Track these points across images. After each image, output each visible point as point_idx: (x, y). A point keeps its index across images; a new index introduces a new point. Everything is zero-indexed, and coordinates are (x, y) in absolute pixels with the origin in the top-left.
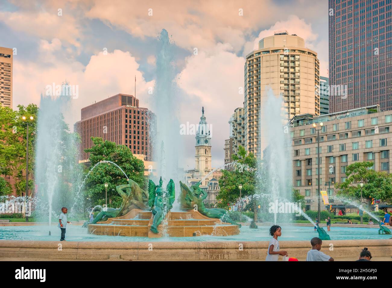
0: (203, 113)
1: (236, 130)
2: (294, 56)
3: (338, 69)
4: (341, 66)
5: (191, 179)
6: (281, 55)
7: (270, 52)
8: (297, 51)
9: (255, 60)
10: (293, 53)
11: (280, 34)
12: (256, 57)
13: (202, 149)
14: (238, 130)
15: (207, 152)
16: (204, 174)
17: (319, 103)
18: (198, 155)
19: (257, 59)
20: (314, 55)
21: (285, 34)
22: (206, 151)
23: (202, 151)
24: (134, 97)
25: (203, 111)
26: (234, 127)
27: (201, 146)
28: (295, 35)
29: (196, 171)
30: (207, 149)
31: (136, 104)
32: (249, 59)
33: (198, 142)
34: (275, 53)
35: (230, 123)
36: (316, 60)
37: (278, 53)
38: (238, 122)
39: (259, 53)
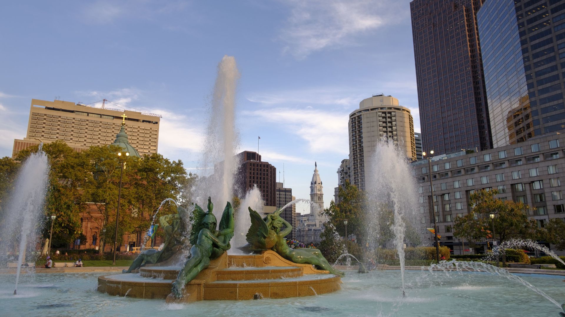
0: (316, 167)
1: (343, 178)
2: (390, 113)
5: (307, 222)
6: (379, 112)
7: (370, 110)
8: (393, 109)
9: (357, 118)
10: (390, 110)
11: (377, 96)
12: (358, 115)
13: (316, 196)
14: (345, 178)
15: (320, 199)
16: (318, 217)
17: (415, 147)
19: (358, 117)
20: (407, 111)
21: (381, 95)
23: (316, 199)
24: (257, 153)
25: (316, 165)
26: (342, 176)
27: (315, 194)
28: (390, 96)
29: (311, 215)
30: (320, 196)
31: (259, 159)
32: (352, 117)
33: (312, 191)
34: (374, 111)
35: (338, 172)
36: (409, 116)
37: (377, 111)
38: (345, 171)
39: (361, 111)
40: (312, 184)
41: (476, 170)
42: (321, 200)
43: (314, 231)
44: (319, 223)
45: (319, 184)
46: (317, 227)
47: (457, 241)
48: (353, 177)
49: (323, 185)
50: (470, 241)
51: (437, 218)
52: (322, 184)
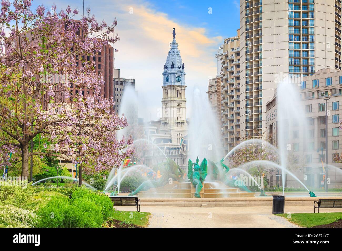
0: (174, 37)
5: (156, 134)
13: (172, 90)
14: (230, 70)
15: (179, 95)
16: (175, 127)
18: (166, 99)
22: (178, 93)
23: (173, 94)
25: (174, 35)
26: (224, 64)
27: (171, 86)
29: (163, 123)
30: (180, 90)
33: (167, 80)
38: (230, 57)
40: (166, 68)
42: (181, 96)
43: (168, 151)
44: (176, 137)
45: (179, 68)
46: (173, 143)
49: (185, 71)
52: (183, 68)
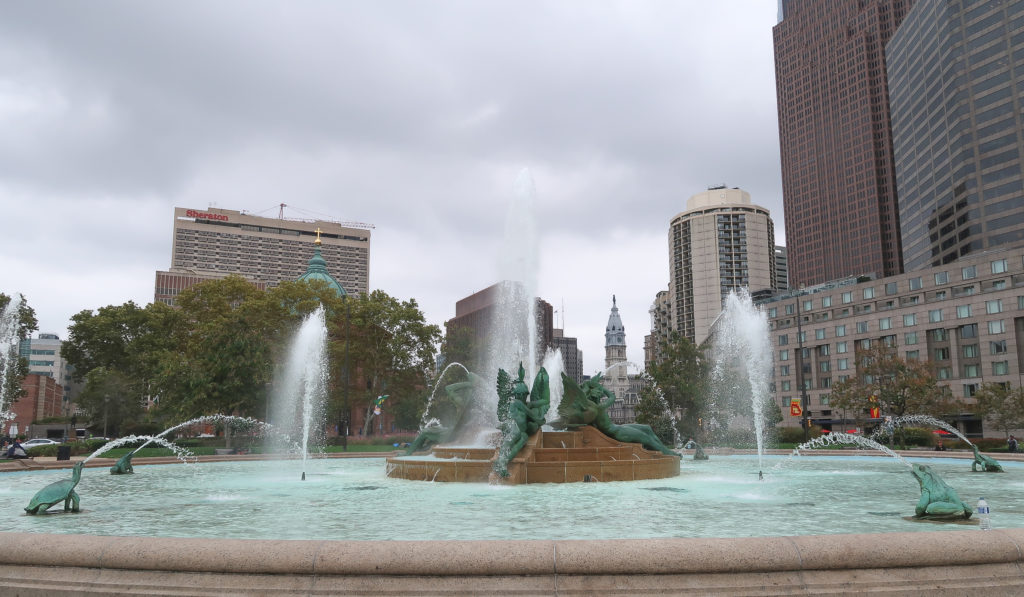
0: (615, 303)
1: (659, 320)
2: (737, 216)
3: (799, 225)
4: (811, 217)
6: (718, 215)
7: (704, 212)
8: (740, 209)
9: (682, 225)
10: (735, 212)
11: (716, 188)
12: (684, 221)
13: (614, 350)
14: (662, 321)
15: (621, 354)
16: (618, 383)
17: (775, 270)
18: (609, 358)
19: (685, 223)
20: (765, 213)
21: (723, 188)
22: (619, 352)
23: (615, 353)
25: (614, 300)
26: (657, 317)
27: (613, 346)
28: (737, 188)
30: (621, 350)
32: (675, 224)
33: (609, 341)
34: (711, 214)
35: (650, 312)
36: (768, 220)
37: (715, 213)
38: (662, 310)
39: (688, 215)
40: (608, 330)
41: (873, 307)
45: (620, 330)
47: (837, 418)
48: (676, 319)
49: (625, 332)
50: (858, 418)
51: (807, 383)
52: (623, 330)
